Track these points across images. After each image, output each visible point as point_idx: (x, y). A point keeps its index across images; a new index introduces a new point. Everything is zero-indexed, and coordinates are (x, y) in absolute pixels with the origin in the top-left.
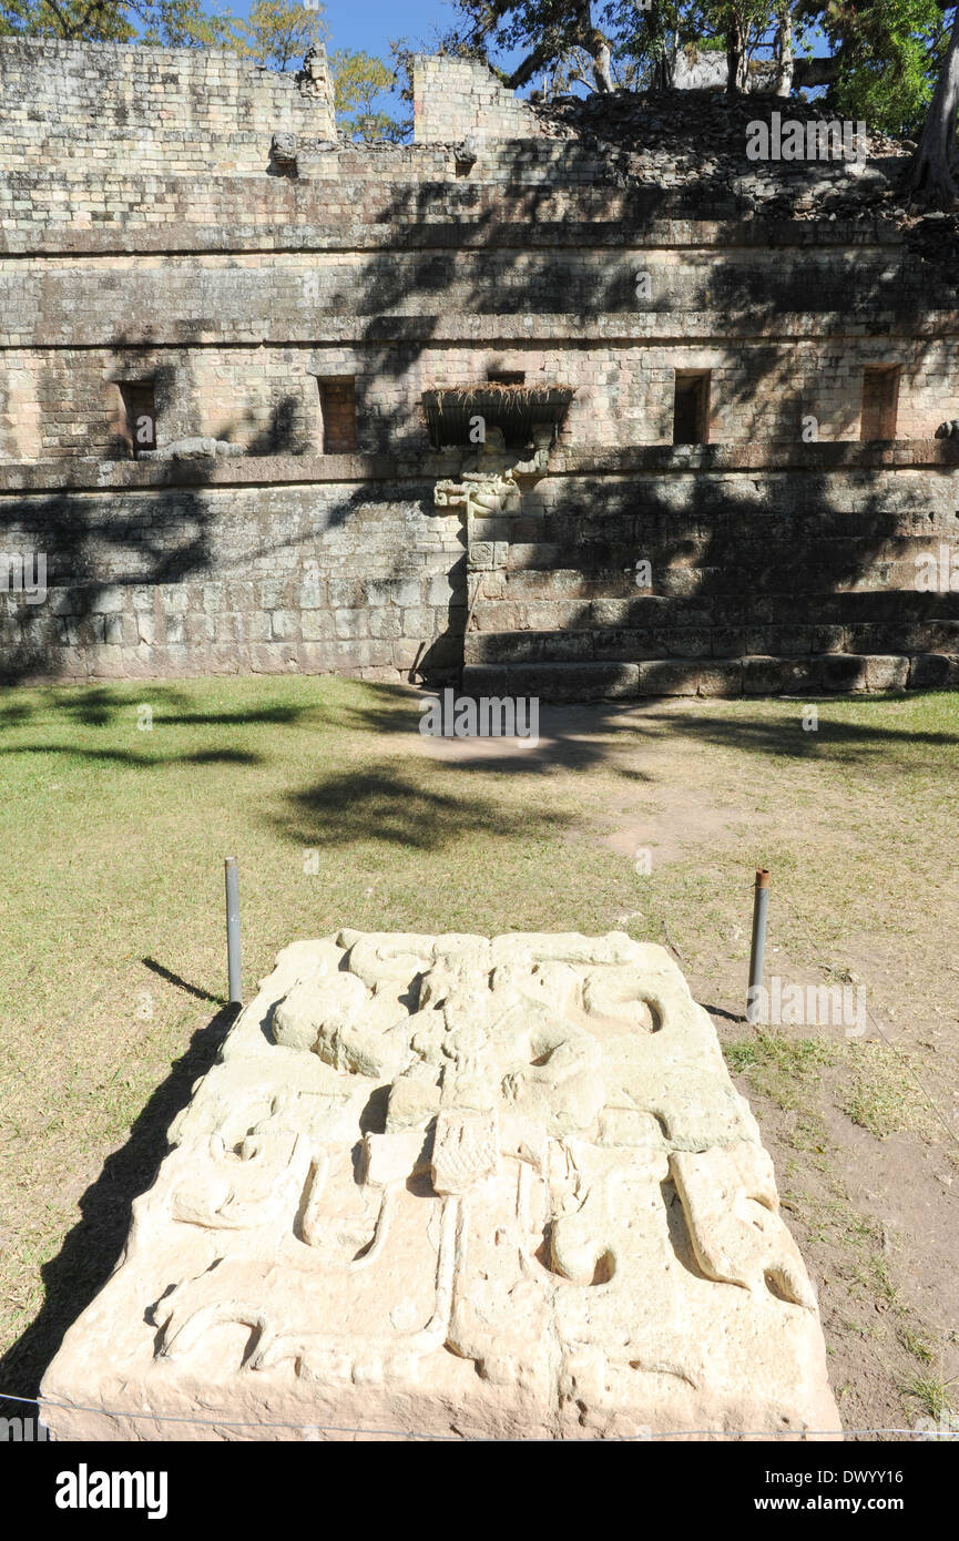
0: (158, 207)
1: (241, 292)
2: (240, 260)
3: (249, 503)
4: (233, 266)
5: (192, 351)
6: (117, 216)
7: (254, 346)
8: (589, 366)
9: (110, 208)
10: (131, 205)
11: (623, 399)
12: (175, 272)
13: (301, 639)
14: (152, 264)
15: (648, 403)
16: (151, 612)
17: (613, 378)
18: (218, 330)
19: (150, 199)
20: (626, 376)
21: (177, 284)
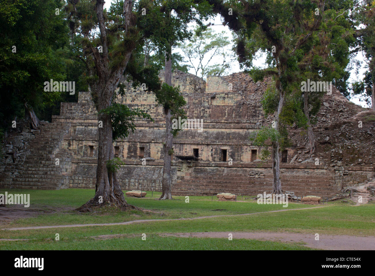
0: (153, 110)
1: (160, 134)
2: (160, 128)
3: (153, 168)
4: (159, 129)
5: (150, 143)
6: (146, 111)
7: (159, 143)
8: (208, 148)
9: (145, 110)
10: (148, 109)
11: (213, 153)
12: (150, 130)
13: (156, 187)
14: (147, 129)
15: (217, 154)
16: (137, 182)
17: (212, 150)
18: (154, 141)
19: (152, 108)
20: (214, 150)
21: (150, 132)
